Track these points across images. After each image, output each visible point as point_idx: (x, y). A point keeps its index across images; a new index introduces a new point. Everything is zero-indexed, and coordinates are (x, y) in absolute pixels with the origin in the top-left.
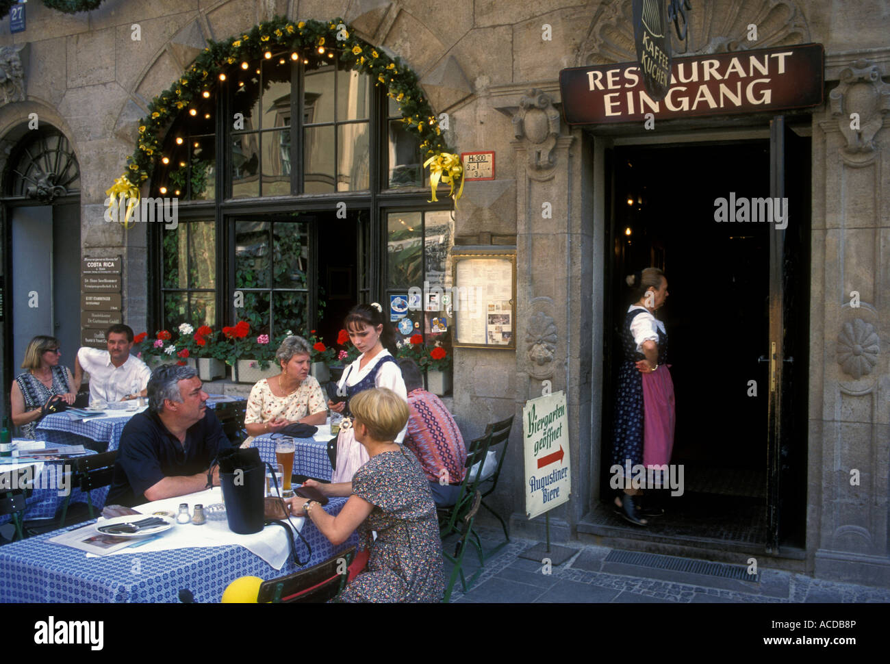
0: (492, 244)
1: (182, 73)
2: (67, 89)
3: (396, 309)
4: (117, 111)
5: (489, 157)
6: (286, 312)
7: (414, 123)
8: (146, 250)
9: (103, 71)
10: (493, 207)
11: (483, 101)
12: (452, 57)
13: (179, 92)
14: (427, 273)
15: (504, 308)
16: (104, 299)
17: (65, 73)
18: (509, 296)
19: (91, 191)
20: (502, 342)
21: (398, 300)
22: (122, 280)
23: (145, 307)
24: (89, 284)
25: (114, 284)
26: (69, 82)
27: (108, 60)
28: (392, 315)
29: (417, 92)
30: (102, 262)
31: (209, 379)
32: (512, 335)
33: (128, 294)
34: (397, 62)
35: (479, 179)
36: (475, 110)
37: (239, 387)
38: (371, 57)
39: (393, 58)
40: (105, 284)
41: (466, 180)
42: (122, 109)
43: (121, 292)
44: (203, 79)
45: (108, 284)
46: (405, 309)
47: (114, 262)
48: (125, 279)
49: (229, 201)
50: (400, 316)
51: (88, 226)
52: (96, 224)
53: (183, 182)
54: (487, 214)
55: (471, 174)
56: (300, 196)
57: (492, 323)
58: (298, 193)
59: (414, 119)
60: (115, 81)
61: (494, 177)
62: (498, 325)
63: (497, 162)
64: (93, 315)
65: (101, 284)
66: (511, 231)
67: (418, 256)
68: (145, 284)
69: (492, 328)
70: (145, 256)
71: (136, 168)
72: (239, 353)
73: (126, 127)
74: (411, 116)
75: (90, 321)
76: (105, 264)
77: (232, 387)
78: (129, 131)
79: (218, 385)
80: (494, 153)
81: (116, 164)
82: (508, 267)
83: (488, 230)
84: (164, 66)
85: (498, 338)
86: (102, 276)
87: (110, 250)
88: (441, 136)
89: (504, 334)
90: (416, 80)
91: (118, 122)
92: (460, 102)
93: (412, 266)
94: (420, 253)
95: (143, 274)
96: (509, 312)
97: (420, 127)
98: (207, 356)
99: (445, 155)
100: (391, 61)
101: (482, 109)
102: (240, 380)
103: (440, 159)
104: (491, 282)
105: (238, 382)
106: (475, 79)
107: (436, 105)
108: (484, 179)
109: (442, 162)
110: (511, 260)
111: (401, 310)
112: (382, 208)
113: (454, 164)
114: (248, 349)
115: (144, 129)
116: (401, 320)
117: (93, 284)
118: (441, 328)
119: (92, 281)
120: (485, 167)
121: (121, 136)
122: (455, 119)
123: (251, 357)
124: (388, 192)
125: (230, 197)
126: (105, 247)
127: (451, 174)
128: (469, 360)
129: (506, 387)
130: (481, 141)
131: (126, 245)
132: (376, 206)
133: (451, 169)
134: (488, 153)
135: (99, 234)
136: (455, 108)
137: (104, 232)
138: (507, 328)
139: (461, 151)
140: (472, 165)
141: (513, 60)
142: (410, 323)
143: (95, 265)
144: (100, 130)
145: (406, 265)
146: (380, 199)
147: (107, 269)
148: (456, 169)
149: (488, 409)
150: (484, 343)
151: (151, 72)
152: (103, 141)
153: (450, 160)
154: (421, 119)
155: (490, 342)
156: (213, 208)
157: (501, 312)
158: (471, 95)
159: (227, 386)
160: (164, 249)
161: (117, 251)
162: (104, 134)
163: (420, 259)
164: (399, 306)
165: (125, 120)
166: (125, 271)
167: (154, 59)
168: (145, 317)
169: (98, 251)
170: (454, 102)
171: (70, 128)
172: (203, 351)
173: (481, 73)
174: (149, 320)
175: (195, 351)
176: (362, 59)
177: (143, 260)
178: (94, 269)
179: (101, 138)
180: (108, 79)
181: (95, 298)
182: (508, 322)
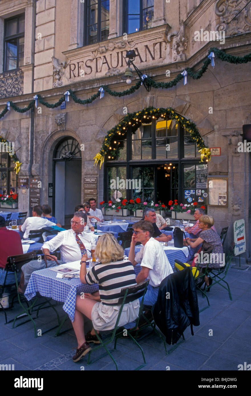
0: (220, 175)
1: (118, 123)
2: (79, 126)
3: (187, 194)
4: (96, 133)
5: (219, 149)
6: (147, 195)
7: (196, 139)
8: (103, 176)
9: (91, 121)
10: (221, 164)
11: (217, 132)
12: (207, 119)
13: (118, 128)
14: (197, 184)
15: (224, 194)
16: (91, 191)
17: (78, 121)
18: (226, 191)
19: (87, 157)
20: (223, 204)
21: (187, 192)
22: (97, 185)
23: (103, 193)
24: (86, 186)
25: (95, 186)
26: (80, 124)
27: (93, 118)
28: (185, 196)
29: (196, 129)
30: (91, 179)
31: (126, 216)
32: (227, 202)
33: (99, 189)
34: (189, 120)
35: (216, 156)
36: (214, 135)
37: (136, 218)
38: (181, 119)
39: (188, 119)
40: (92, 186)
41: (212, 156)
42: (98, 132)
43: (97, 189)
44: (125, 124)
45: (93, 186)
46: (190, 194)
47: (95, 179)
48: (98, 184)
49: (131, 161)
50: (188, 197)
51: (86, 169)
52: (89, 168)
53: (115, 155)
54: (218, 166)
55: (213, 154)
56: (155, 160)
57: (220, 199)
58: (154, 159)
59: (195, 138)
60: (95, 124)
61: (220, 155)
62: (222, 199)
63: (221, 150)
64: (87, 196)
65: (90, 186)
66: (226, 171)
67: (193, 179)
68: (103, 186)
69: (220, 200)
70: (103, 177)
71: (103, 151)
72: (137, 208)
73: (99, 138)
74: (194, 137)
75: (86, 197)
76: (92, 180)
77: (134, 218)
78: (101, 140)
79: (129, 218)
80: (220, 148)
81: (95, 150)
82: (226, 182)
83: (219, 171)
84: (112, 120)
85: (222, 203)
86: (91, 184)
87: (93, 175)
88: (203, 143)
89: (224, 202)
90: (195, 126)
91: (96, 137)
92: (209, 133)
93: (192, 181)
94: (195, 177)
95: (102, 183)
96: (226, 196)
97: (197, 140)
98: (126, 208)
99: (205, 148)
100: (187, 120)
101: (216, 135)
102: (137, 216)
103: (204, 150)
104: (219, 186)
105: (136, 217)
106: (214, 126)
107: (202, 133)
108: (217, 156)
109: (205, 151)
110: (226, 180)
111: (188, 195)
112: (182, 164)
113: (208, 151)
114: (140, 206)
115: (106, 139)
116: (188, 198)
117: (88, 186)
118: (201, 200)
119: (87, 185)
120: (218, 152)
121: (98, 141)
122: (208, 138)
123: (141, 209)
124: (184, 159)
125: (131, 159)
126: (91, 175)
127: (207, 154)
128: (212, 210)
129: (224, 218)
130: (216, 145)
131: (99, 174)
132: (180, 163)
133: (207, 153)
134: (218, 148)
135: (90, 171)
136: (208, 134)
137: (92, 170)
138: (225, 200)
139: (210, 147)
140: (213, 151)
141: (226, 120)
142: (191, 199)
143: (88, 180)
144: (90, 139)
145: (190, 181)
146: (182, 161)
147: (92, 181)
148: (209, 153)
149: (218, 225)
150: (218, 204)
151: (108, 122)
152: (91, 142)
153: (207, 150)
154: (197, 138)
155: (219, 204)
156: (126, 163)
157: (223, 195)
158: (213, 131)
159: (132, 218)
160: (109, 175)
161: (96, 176)
162: (92, 140)
163: (194, 179)
164: (188, 194)
165: (99, 136)
166: (98, 182)
167: (109, 118)
168: (103, 197)
169: (89, 176)
170: (207, 133)
171: (80, 138)
172: (124, 207)
173: (216, 124)
174: (104, 197)
175: (122, 207)
176: (178, 120)
177: (103, 179)
178: (88, 181)
179: (90, 141)
180: (93, 123)
181: (88, 190)
182: (225, 198)
